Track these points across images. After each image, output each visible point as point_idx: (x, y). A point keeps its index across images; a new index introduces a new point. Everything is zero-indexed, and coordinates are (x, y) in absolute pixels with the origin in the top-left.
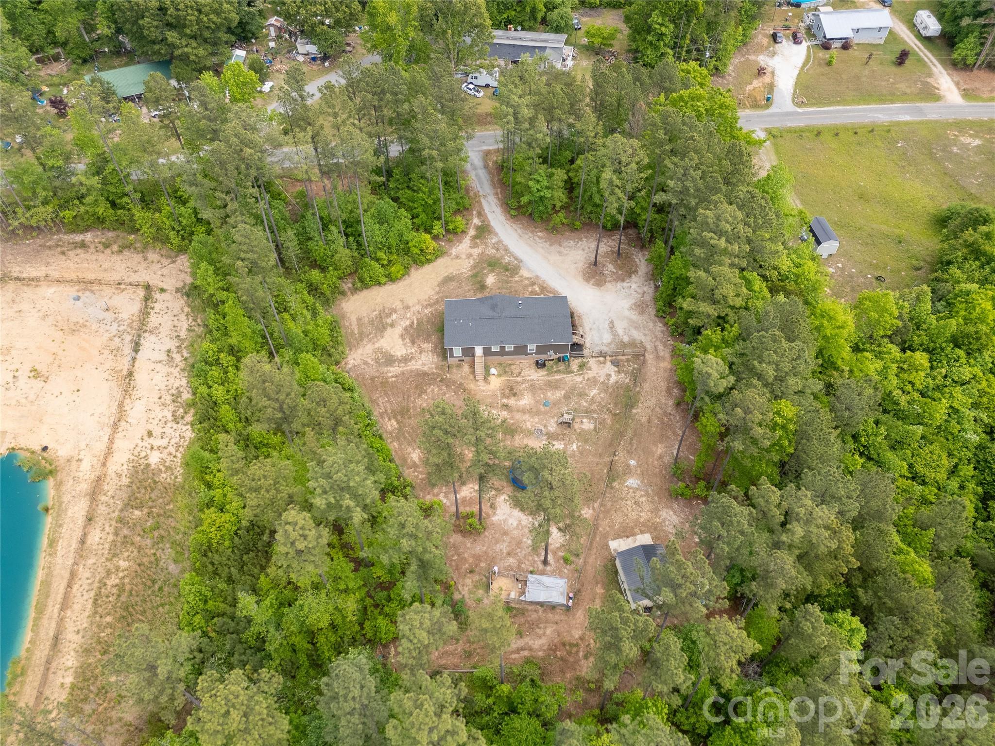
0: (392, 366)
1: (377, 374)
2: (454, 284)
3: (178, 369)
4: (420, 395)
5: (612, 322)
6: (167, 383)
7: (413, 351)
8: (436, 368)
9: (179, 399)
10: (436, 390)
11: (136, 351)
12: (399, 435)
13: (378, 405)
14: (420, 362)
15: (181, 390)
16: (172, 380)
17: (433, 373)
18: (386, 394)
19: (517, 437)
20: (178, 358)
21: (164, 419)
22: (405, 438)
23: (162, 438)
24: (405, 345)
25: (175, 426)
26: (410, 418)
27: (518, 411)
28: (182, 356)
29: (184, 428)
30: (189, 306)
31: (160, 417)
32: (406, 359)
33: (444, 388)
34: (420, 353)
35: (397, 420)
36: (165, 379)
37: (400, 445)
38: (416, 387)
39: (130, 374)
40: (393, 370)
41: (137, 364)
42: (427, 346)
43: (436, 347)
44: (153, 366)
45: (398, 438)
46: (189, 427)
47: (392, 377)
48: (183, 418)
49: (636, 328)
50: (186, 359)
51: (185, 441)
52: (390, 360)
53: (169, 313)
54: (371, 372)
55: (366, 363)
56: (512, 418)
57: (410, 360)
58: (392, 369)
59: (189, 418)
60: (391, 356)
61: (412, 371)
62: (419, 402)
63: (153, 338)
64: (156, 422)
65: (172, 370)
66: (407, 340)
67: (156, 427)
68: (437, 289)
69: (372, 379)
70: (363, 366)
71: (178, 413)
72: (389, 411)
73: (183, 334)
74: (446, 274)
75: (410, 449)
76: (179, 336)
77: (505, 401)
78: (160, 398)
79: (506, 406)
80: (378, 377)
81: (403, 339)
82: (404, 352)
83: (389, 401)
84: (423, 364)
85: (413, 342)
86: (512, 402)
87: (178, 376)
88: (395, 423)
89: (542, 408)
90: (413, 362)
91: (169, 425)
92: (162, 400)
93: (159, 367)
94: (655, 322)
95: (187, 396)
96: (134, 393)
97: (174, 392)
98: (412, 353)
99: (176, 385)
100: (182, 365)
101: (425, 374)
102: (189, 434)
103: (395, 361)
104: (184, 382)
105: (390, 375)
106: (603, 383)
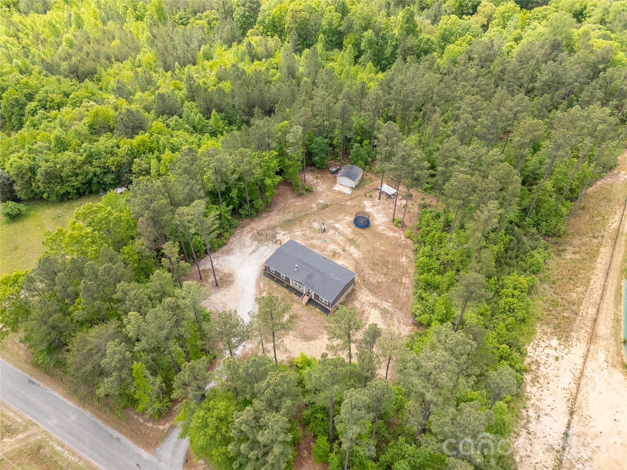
0: (385, 308)
1: (397, 310)
2: (308, 332)
3: (532, 402)
4: (382, 282)
5: (251, 253)
6: (542, 393)
7: (367, 308)
8: (362, 289)
9: (534, 377)
10: (371, 279)
11: (566, 434)
12: (405, 273)
13: (407, 294)
14: (368, 298)
15: (531, 384)
16: (538, 395)
17: (366, 287)
18: (399, 296)
19: (351, 237)
20: (531, 412)
21: (546, 366)
22: (403, 270)
23: (548, 354)
24: (369, 314)
25: (538, 359)
26: (394, 276)
27: (340, 245)
28: (527, 411)
29: (532, 354)
30: (514, 462)
31: (549, 370)
32: (375, 306)
33: (366, 277)
34: (364, 303)
35: (402, 280)
36: (543, 397)
37: (408, 269)
38: (380, 288)
39: (572, 413)
40: (386, 305)
41: (566, 420)
42: (357, 304)
43: (353, 300)
44: (552, 413)
45: (407, 272)
46: (529, 354)
47: (389, 302)
48: (532, 362)
49: (244, 245)
50: (525, 408)
51: (532, 346)
52: (384, 312)
53: (534, 461)
54: (399, 314)
55: (399, 322)
56: (346, 244)
57: (373, 303)
58: (387, 307)
59: (527, 360)
60: (382, 314)
61: (376, 297)
62: (384, 280)
63: (552, 441)
64: (552, 367)
65: (537, 403)
66: (365, 315)
67: (552, 363)
68: (320, 337)
69: (401, 310)
70: (402, 321)
71: (536, 367)
72: (403, 287)
73: (524, 433)
74: (305, 343)
75: (404, 264)
76: (528, 433)
77: (342, 253)
78: (548, 383)
79: (344, 250)
80: (397, 308)
81: (367, 317)
82: (372, 310)
83: (399, 291)
84: (367, 296)
85: (363, 312)
86: (339, 250)
87: (533, 396)
88: (404, 280)
89: (328, 240)
90: (372, 301)
91: (542, 362)
92: (546, 381)
93: (548, 410)
94: (232, 243)
95: (528, 377)
96: (568, 396)
97: (537, 384)
98: (369, 306)
99: (535, 389)
100: (529, 403)
101: (370, 290)
102: (529, 349)
103: (381, 309)
104: (528, 389)
105: (390, 304)
106: (290, 234)
